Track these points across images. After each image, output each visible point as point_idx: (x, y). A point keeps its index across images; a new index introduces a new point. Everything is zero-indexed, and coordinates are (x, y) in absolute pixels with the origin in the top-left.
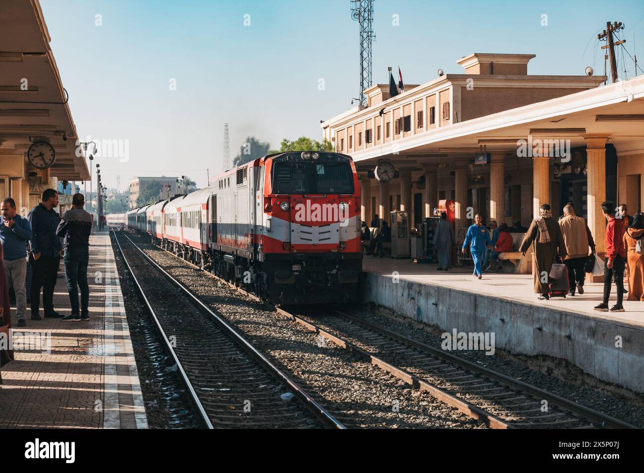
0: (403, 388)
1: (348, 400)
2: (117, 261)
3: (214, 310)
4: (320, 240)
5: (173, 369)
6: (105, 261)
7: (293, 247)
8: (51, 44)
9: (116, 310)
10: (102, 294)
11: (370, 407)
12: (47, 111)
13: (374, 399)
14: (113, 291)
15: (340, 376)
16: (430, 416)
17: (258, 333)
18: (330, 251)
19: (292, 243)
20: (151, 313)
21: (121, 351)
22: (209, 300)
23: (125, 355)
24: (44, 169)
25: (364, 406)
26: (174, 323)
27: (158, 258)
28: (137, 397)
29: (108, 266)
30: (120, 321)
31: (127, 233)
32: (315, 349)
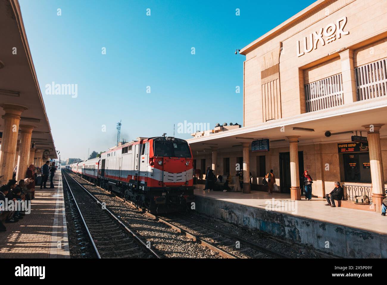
0: (122, 202)
1: (110, 205)
2: (62, 176)
3: (83, 186)
4: (177, 180)
5: (73, 199)
6: (59, 176)
7: (164, 184)
8: (51, 131)
9: (61, 187)
10: (58, 183)
11: (115, 206)
12: (49, 144)
13: (116, 205)
14: (60, 182)
15: (109, 200)
16: (127, 208)
17: (92, 191)
18: (181, 186)
19: (164, 182)
20: (69, 187)
21: (61, 196)
22: (82, 184)
23: (62, 197)
24: (47, 156)
25: (113, 206)
26: (73, 189)
27: (71, 175)
28: (63, 206)
29: (60, 177)
30: (61, 189)
31: (65, 170)
32: (104, 194)
